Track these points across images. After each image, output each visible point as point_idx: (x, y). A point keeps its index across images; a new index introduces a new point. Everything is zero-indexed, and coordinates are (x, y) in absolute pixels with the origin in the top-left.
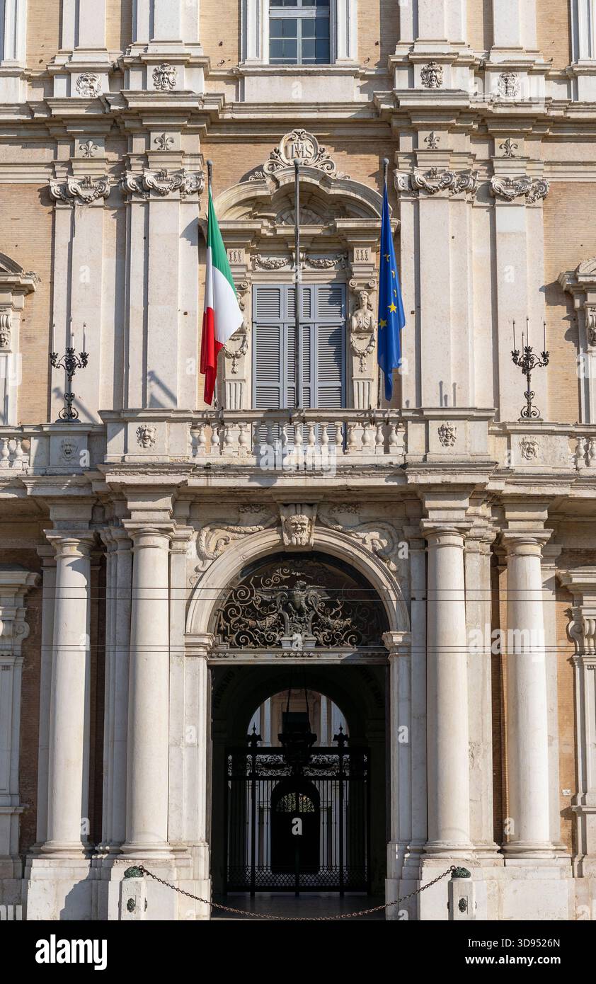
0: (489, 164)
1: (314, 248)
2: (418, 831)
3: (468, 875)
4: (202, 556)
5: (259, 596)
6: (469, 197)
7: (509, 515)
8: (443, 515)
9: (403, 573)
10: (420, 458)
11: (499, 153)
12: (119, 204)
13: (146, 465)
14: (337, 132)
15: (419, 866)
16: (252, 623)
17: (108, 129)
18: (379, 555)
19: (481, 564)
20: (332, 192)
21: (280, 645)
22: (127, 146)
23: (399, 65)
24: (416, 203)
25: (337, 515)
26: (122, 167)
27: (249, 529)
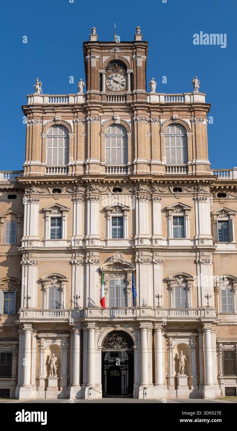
0: (153, 257)
1: (120, 273)
2: (139, 381)
3: (147, 389)
4: (100, 332)
5: (111, 339)
6: (149, 263)
7: (155, 324)
8: (143, 325)
9: (136, 335)
10: (139, 316)
11: (154, 255)
12: (84, 265)
13: (91, 317)
14: (124, 251)
15: (139, 388)
16: (109, 344)
17: (82, 251)
18: (132, 332)
19: (150, 333)
20: (124, 263)
21: (114, 348)
22: (86, 254)
23: (136, 239)
24: (139, 265)
25: (124, 325)
26: (85, 258)
27: (109, 327)
